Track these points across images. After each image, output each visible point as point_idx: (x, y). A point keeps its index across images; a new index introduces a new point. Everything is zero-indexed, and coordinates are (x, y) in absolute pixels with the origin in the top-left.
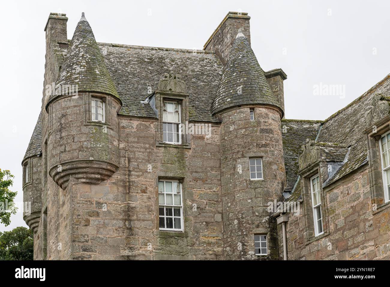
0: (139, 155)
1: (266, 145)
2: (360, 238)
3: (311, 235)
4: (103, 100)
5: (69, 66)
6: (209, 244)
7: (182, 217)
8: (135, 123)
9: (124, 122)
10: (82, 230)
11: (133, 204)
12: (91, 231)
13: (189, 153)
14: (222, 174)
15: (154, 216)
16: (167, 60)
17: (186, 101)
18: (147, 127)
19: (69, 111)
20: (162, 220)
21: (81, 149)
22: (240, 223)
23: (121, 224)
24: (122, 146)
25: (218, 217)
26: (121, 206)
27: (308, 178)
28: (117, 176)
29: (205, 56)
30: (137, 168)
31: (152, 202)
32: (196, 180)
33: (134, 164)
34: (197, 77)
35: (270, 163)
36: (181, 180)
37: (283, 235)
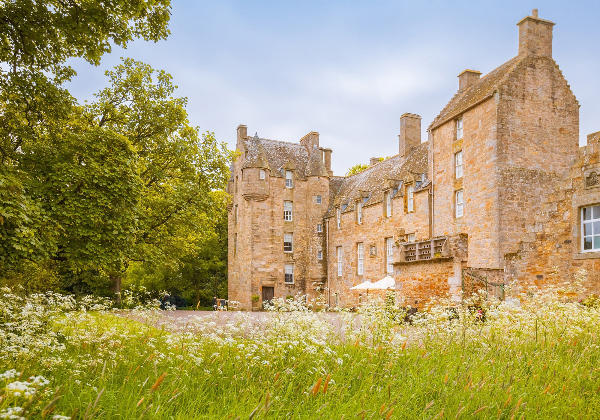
0: (277, 192)
1: (323, 192)
2: (351, 233)
3: (337, 227)
4: (265, 170)
5: (252, 155)
6: (301, 226)
7: (292, 216)
8: (276, 179)
9: (272, 179)
10: (256, 219)
11: (274, 210)
12: (259, 220)
13: (295, 192)
14: (307, 200)
15: (282, 215)
16: (286, 149)
17: (295, 172)
18: (280, 181)
19: (251, 174)
20: (284, 217)
21: (256, 189)
22: (313, 220)
23: (270, 217)
24: (271, 188)
25: (305, 216)
26: (270, 211)
27: (336, 208)
28: (268, 199)
29: (301, 147)
30: (276, 197)
31: (281, 210)
32: (297, 202)
33: (275, 195)
34: (298, 158)
35: (324, 199)
36: (292, 202)
37: (327, 225)
